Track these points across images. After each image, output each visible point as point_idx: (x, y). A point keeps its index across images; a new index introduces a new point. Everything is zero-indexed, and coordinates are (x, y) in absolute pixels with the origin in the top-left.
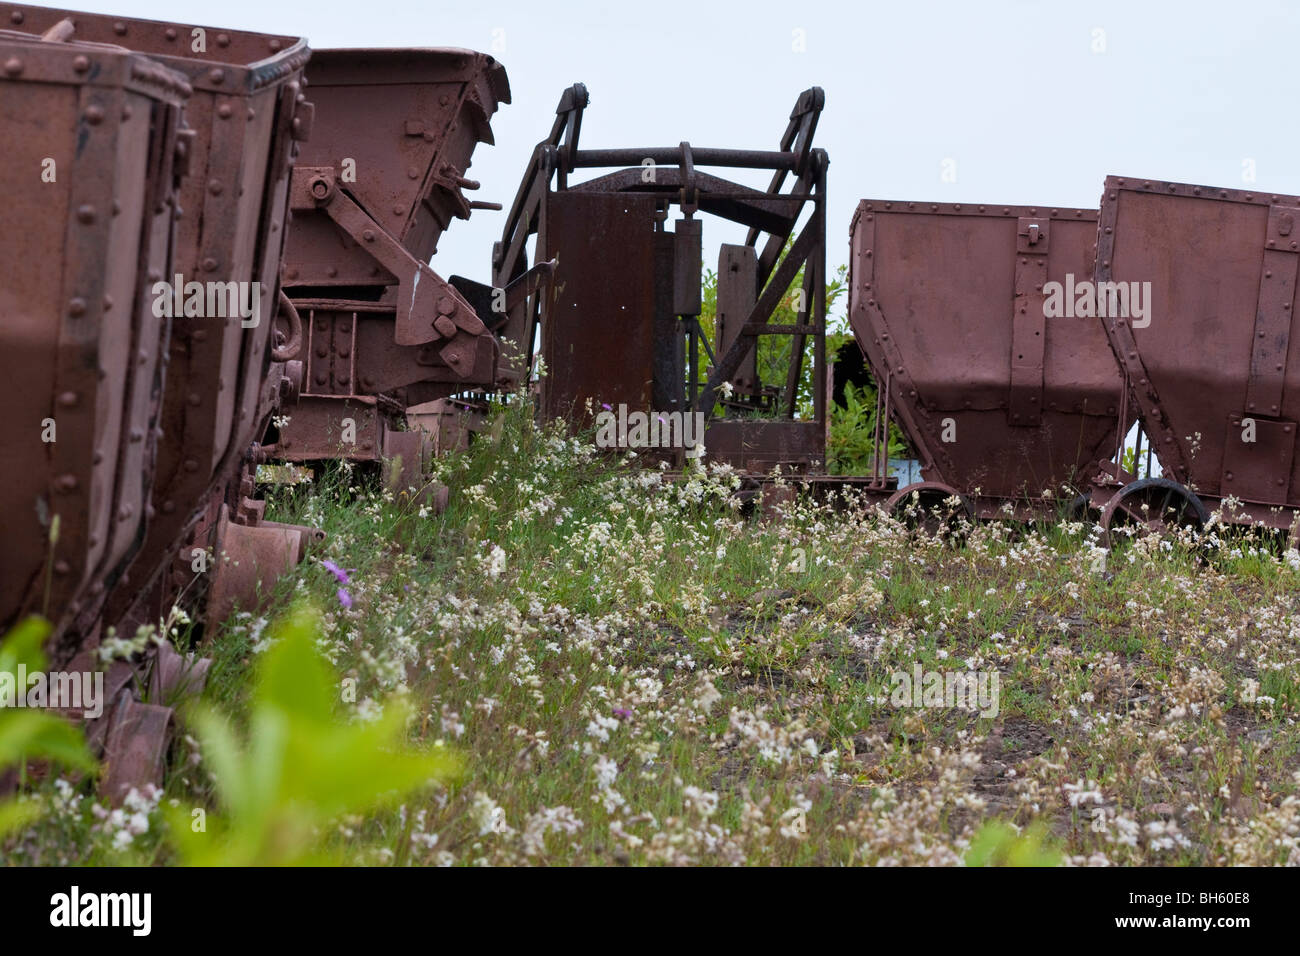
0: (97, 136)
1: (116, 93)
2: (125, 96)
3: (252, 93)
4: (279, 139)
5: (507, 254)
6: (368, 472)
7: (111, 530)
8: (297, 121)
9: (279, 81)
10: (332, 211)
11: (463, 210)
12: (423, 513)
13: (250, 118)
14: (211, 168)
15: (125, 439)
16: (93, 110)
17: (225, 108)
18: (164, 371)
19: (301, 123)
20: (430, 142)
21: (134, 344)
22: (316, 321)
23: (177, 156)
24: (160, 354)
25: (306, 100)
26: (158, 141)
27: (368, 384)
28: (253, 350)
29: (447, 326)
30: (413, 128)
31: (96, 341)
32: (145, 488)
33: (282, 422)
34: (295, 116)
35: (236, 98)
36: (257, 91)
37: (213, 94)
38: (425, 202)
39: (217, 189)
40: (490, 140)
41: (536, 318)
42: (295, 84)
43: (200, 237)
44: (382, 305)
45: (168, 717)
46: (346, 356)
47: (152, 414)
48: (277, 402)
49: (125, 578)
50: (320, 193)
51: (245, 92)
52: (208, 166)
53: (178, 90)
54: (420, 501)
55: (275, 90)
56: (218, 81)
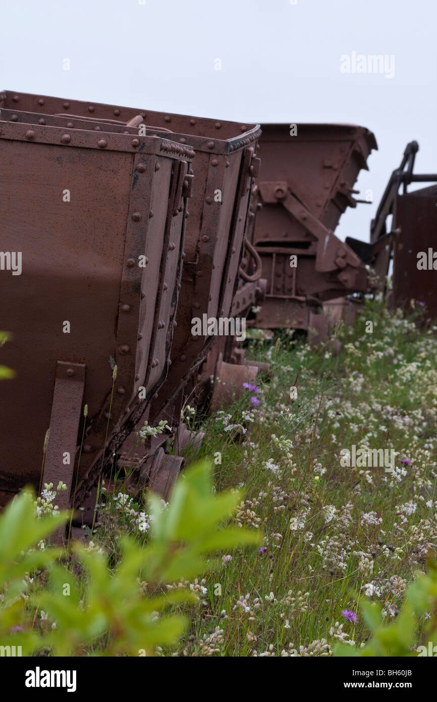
0: (143, 178)
1: (152, 156)
2: (157, 158)
3: (229, 154)
4: (243, 176)
5: (377, 225)
6: (301, 334)
7: (148, 372)
8: (252, 167)
9: (243, 147)
10: (286, 204)
11: (353, 204)
12: (327, 356)
13: (227, 166)
14: (207, 191)
15: (155, 327)
16: (141, 165)
17: (215, 161)
18: (178, 292)
19: (254, 168)
20: (335, 170)
21: (161, 280)
22: (277, 259)
23: (184, 187)
24: (176, 284)
25: (257, 156)
26: (175, 180)
27: (302, 291)
28: (228, 280)
29: (342, 263)
30: (327, 163)
31: (140, 279)
32: (167, 350)
33: (256, 310)
34: (251, 165)
35: (220, 156)
36: (231, 153)
37: (209, 154)
38: (332, 201)
39: (210, 201)
40: (367, 168)
41: (390, 258)
42: (252, 149)
43: (201, 225)
44: (309, 251)
45: (181, 462)
46: (291, 277)
47: (172, 314)
48: (254, 300)
49: (156, 395)
50: (280, 195)
51: (225, 153)
52: (206, 190)
53: (186, 154)
54: (326, 349)
55: (241, 152)
56: (212, 148)
